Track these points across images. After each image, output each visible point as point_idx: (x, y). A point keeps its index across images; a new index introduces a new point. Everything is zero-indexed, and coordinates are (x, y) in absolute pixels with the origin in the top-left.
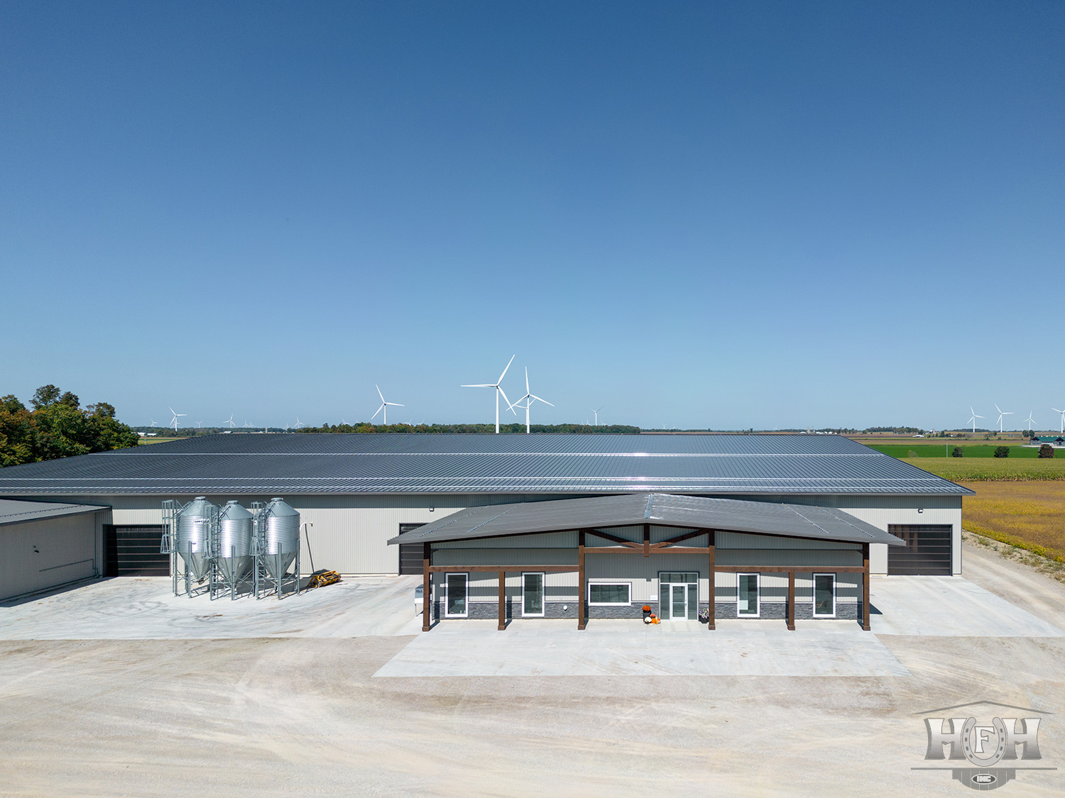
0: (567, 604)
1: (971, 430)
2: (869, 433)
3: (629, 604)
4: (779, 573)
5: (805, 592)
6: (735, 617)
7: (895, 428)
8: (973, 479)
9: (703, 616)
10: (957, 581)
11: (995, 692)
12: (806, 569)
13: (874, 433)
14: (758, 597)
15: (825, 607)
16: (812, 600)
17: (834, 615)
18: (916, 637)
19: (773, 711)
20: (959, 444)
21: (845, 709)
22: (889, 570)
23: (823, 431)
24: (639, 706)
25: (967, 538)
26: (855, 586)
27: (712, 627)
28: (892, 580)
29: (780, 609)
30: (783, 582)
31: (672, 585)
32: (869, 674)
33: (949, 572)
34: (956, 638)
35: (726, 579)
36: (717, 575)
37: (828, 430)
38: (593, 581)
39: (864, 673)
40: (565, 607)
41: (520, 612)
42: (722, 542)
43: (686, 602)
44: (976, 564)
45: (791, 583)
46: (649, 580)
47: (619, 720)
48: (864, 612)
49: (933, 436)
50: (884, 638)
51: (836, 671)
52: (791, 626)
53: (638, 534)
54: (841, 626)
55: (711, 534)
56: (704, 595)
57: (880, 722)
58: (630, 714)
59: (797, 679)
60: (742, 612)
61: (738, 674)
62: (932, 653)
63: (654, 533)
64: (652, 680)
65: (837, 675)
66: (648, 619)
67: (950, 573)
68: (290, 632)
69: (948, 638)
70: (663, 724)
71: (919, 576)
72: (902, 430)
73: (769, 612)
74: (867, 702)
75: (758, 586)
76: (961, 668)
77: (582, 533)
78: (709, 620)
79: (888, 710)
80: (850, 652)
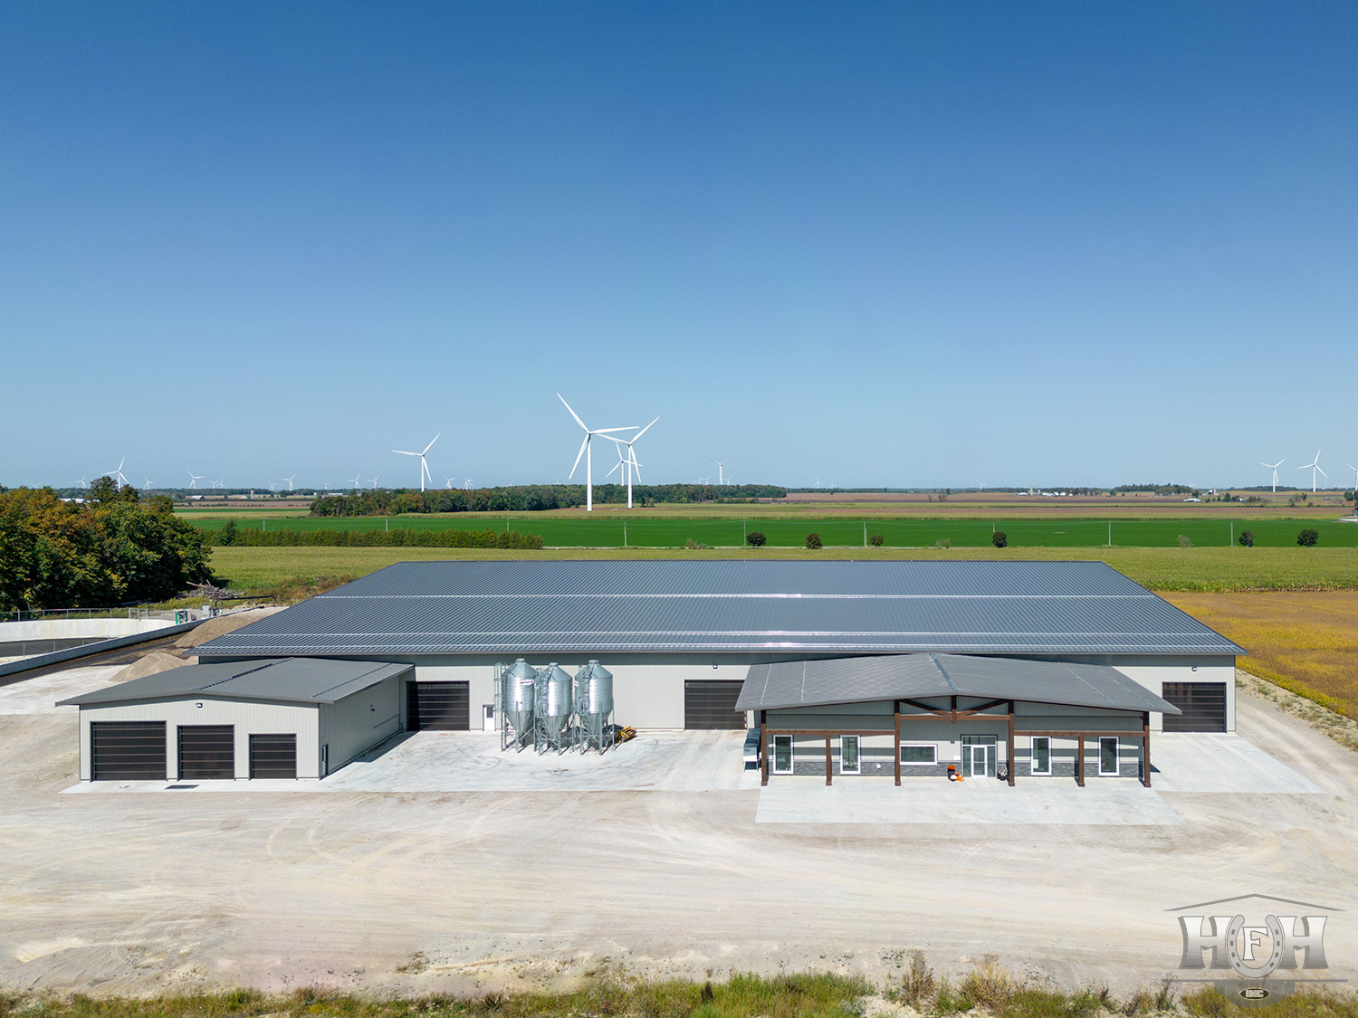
0: (880, 763)
1: (1270, 489)
2: (1120, 494)
3: (935, 763)
4: (1070, 737)
5: (1093, 753)
6: (1029, 775)
7: (1158, 487)
8: (1263, 589)
9: (1003, 774)
10: (1231, 738)
11: (1254, 837)
12: (1093, 734)
13: (1126, 494)
14: (1050, 757)
15: (1109, 766)
16: (1098, 760)
17: (1117, 774)
18: (1191, 793)
19: (1081, 849)
20: (1252, 515)
21: (1137, 848)
22: (1164, 727)
23: (1052, 490)
24: (977, 845)
25: (1245, 686)
26: (1137, 747)
27: (1012, 784)
28: (1167, 737)
29: (1069, 768)
30: (1074, 744)
31: (973, 747)
32: (1153, 823)
33: (1222, 728)
34: (1226, 794)
35: (1023, 742)
36: (1016, 738)
37: (1060, 490)
38: (903, 743)
39: (1149, 822)
40: (879, 766)
41: (839, 769)
42: (1019, 710)
43: (986, 762)
44: (1252, 718)
45: (1081, 745)
46: (953, 742)
47: (967, 855)
48: (1145, 771)
49: (1214, 500)
50: (1161, 793)
51: (1126, 821)
52: (1081, 783)
53: (947, 704)
54: (1124, 782)
55: (1011, 704)
56: (1002, 756)
57: (1164, 857)
58: (973, 851)
59: (1096, 827)
60: (1035, 770)
61: (1047, 822)
62: (1204, 807)
63: (959, 703)
64: (979, 826)
65: (1127, 824)
66: (953, 777)
67: (1224, 730)
68: (646, 785)
69: (1219, 794)
70: (1002, 857)
71: (1193, 733)
72: (1168, 489)
73: (1059, 770)
74: (1153, 843)
75: (1050, 748)
76: (1228, 818)
77: (897, 703)
78: (1009, 778)
79: (1171, 849)
80: (1136, 806)
